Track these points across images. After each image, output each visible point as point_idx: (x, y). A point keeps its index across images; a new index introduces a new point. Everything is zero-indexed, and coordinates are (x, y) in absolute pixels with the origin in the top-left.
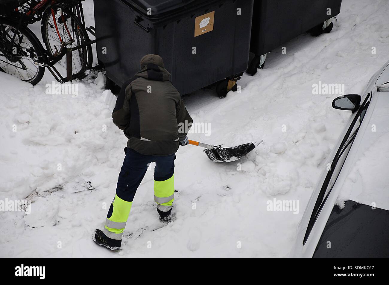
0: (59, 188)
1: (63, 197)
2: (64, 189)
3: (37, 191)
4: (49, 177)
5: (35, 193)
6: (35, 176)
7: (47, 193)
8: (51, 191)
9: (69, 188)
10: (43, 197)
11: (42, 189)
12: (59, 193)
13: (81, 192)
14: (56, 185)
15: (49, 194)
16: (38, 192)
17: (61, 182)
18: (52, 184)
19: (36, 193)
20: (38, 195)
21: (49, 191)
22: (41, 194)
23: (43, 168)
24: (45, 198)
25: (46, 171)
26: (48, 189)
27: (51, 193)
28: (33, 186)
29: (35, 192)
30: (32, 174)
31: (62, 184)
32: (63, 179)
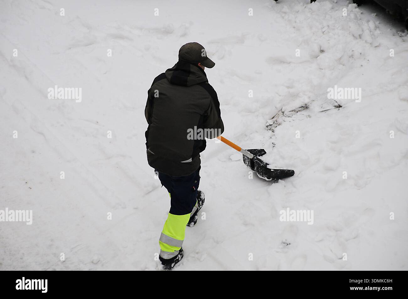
0: (305, 107)
1: (309, 116)
2: (311, 108)
3: (283, 111)
4: (295, 96)
5: (281, 113)
6: (280, 96)
7: (293, 112)
8: (297, 110)
9: (315, 107)
10: (289, 117)
11: (287, 109)
12: (305, 113)
13: (328, 111)
14: (302, 104)
15: (295, 114)
16: (284, 112)
17: (306, 101)
18: (297, 103)
19: (282, 113)
20: (284, 115)
21: (295, 111)
22: (287, 114)
23: (288, 87)
24: (291, 117)
25: (292, 90)
26: (294, 108)
27: (297, 112)
28: (279, 106)
29: (281, 111)
30: (278, 94)
31: (308, 103)
32: (309, 97)
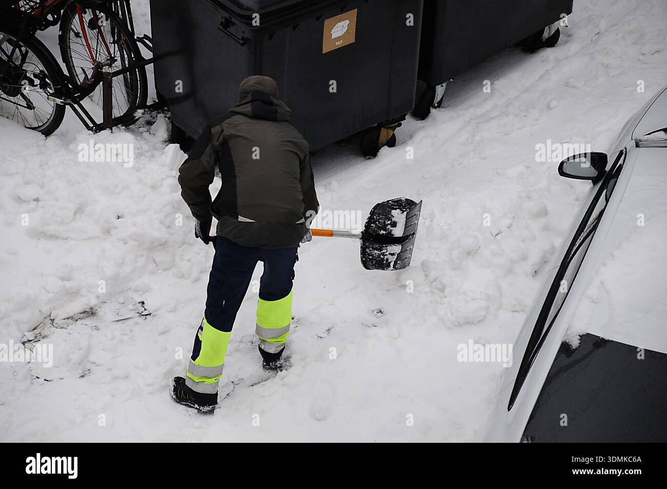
0: (90, 313)
1: (97, 328)
2: (99, 314)
3: (52, 318)
4: (73, 294)
5: (48, 321)
6: (48, 292)
7: (69, 321)
8: (76, 317)
9: (107, 313)
10: (62, 328)
11: (60, 314)
12: (90, 322)
13: (127, 321)
14: (86, 307)
15: (73, 323)
16: (54, 320)
17: (93, 302)
18: (77, 306)
19: (50, 322)
20: (54, 324)
21: (73, 319)
22: (59, 324)
23: (63, 279)
24: (66, 329)
25: (68, 284)
26: (71, 314)
27: (77, 320)
28: (45, 309)
29: (48, 319)
30: (44, 289)
31: (96, 306)
32: (98, 297)
